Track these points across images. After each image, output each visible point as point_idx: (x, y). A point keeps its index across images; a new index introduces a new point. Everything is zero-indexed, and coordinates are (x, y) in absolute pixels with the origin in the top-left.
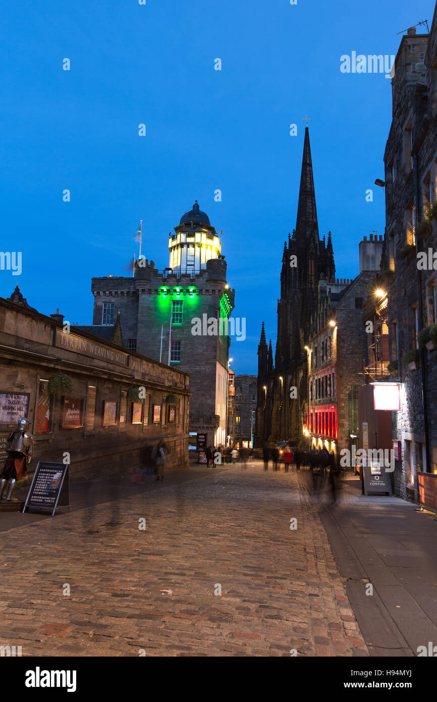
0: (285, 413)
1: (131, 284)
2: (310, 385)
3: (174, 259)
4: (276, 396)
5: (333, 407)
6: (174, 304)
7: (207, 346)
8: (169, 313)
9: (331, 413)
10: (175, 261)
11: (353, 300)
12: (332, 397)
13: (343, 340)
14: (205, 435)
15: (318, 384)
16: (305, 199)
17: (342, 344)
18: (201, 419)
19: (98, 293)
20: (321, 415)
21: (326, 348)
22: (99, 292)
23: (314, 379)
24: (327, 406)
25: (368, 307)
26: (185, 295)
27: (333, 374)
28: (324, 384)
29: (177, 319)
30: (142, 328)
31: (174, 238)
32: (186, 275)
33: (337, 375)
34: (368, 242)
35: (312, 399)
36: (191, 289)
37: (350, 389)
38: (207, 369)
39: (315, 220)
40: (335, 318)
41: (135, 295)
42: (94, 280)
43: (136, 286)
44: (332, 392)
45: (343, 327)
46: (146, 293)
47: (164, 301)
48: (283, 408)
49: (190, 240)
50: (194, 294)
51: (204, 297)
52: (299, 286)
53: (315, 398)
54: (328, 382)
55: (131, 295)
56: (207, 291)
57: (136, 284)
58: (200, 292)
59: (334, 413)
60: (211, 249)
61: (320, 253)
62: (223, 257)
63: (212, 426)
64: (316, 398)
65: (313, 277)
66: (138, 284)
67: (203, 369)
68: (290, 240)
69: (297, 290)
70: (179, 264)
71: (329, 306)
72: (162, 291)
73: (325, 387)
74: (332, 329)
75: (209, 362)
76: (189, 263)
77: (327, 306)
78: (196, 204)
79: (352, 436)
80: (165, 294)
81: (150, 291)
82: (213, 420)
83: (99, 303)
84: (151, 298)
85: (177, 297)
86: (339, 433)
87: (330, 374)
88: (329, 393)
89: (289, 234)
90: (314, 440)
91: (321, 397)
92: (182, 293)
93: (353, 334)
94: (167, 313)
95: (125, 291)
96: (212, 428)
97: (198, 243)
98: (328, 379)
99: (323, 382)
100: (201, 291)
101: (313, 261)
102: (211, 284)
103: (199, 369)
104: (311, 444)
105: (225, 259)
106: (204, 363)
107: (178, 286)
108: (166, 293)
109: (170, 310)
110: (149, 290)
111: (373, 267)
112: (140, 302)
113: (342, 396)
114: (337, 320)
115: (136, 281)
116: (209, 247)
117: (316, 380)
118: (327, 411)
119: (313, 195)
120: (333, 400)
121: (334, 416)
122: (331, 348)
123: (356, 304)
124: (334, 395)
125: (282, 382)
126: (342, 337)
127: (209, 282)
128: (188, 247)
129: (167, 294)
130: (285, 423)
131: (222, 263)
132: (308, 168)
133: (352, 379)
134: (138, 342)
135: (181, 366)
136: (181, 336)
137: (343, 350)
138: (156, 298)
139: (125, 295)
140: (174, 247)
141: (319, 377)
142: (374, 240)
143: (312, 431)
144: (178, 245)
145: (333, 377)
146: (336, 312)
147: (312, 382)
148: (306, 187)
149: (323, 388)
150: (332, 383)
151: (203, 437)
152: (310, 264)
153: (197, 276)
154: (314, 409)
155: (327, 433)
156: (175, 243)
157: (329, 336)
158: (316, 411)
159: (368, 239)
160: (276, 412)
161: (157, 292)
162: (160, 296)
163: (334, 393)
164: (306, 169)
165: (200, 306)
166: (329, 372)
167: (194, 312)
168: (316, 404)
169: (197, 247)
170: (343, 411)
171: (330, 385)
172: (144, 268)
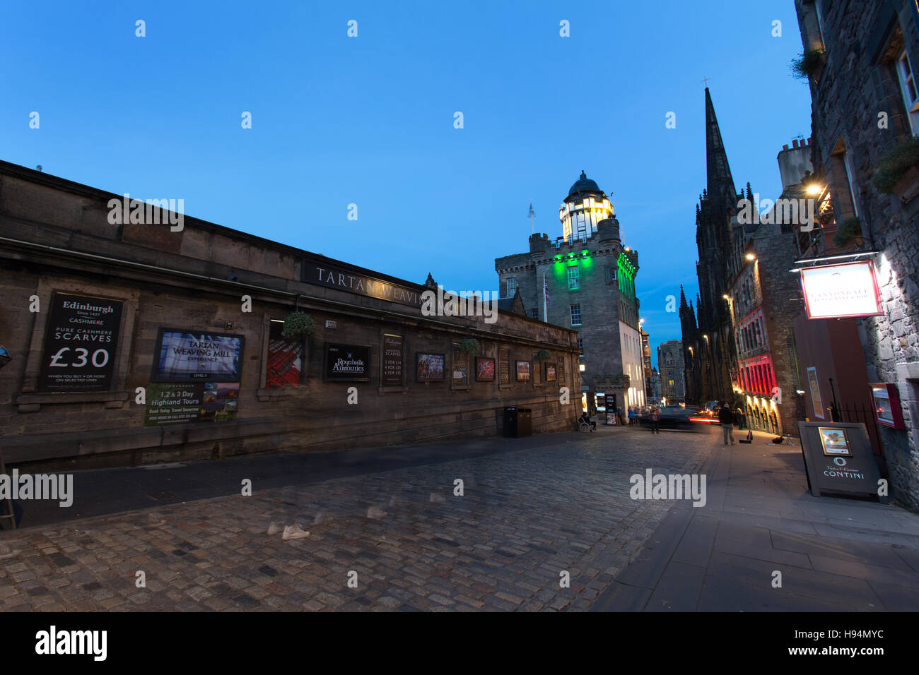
1: (528, 259)
2: (736, 337)
3: (566, 228)
4: (703, 356)
5: (766, 358)
6: (569, 269)
7: (607, 306)
9: (764, 365)
10: (567, 231)
12: (763, 346)
13: (769, 275)
14: (614, 396)
15: (744, 333)
16: (714, 158)
17: (768, 280)
18: (608, 380)
19: (501, 271)
20: (754, 370)
21: (748, 291)
23: (739, 330)
24: (759, 357)
26: (578, 259)
27: (761, 317)
28: (752, 333)
29: (574, 284)
31: (564, 209)
32: (579, 241)
33: (766, 317)
34: (791, 151)
35: (740, 353)
36: (585, 253)
37: (789, 334)
38: (609, 329)
40: (754, 249)
41: (533, 267)
42: (497, 260)
43: (533, 260)
44: (763, 340)
45: (767, 259)
46: (542, 264)
47: (559, 267)
49: (579, 207)
50: (589, 258)
51: (598, 259)
52: (718, 244)
53: (743, 351)
54: (756, 329)
55: (529, 268)
56: (601, 252)
57: (533, 258)
58: (593, 254)
59: (768, 364)
60: (602, 212)
62: (614, 216)
63: (622, 386)
64: (745, 351)
67: (606, 329)
68: (702, 201)
69: (716, 248)
70: (571, 232)
72: (557, 259)
73: (753, 336)
74: (752, 264)
75: (611, 322)
76: (579, 229)
77: (742, 241)
78: (583, 174)
79: (799, 392)
82: (622, 380)
83: (504, 280)
84: (548, 268)
85: (572, 263)
87: (757, 320)
88: (758, 342)
89: (700, 196)
90: (749, 399)
91: (750, 348)
92: (576, 259)
93: (784, 265)
94: (564, 280)
95: (524, 265)
96: (621, 388)
97: (586, 209)
98: (755, 325)
99: (750, 331)
100: (594, 253)
102: (604, 245)
103: (601, 329)
104: (746, 403)
106: (605, 324)
107: (571, 252)
108: (561, 261)
109: (567, 275)
110: (544, 261)
112: (538, 273)
113: (777, 342)
114: (756, 252)
115: (532, 255)
116: (599, 211)
117: (742, 330)
118: (759, 363)
119: (722, 151)
120: (765, 349)
121: (769, 369)
122: (753, 288)
124: (765, 343)
125: (707, 340)
126: (767, 270)
127: (601, 243)
128: (578, 214)
131: (613, 222)
132: (714, 127)
133: (789, 320)
135: (583, 329)
136: (580, 300)
137: (771, 286)
138: (552, 267)
139: (525, 269)
140: (565, 217)
141: (745, 326)
142: (799, 145)
143: (745, 389)
144: (568, 215)
145: (761, 321)
146: (754, 244)
147: (737, 333)
148: (713, 145)
149: (751, 338)
150: (761, 329)
151: (612, 397)
153: (588, 239)
155: (763, 390)
156: (565, 214)
157: (750, 274)
158: (747, 366)
159: (791, 146)
160: (705, 372)
161: (552, 261)
162: (556, 265)
163: (765, 341)
164: (711, 129)
165: (595, 268)
166: (756, 317)
167: (590, 274)
168: (746, 358)
169: (586, 212)
170: (781, 361)
171: (759, 333)
172: (538, 241)
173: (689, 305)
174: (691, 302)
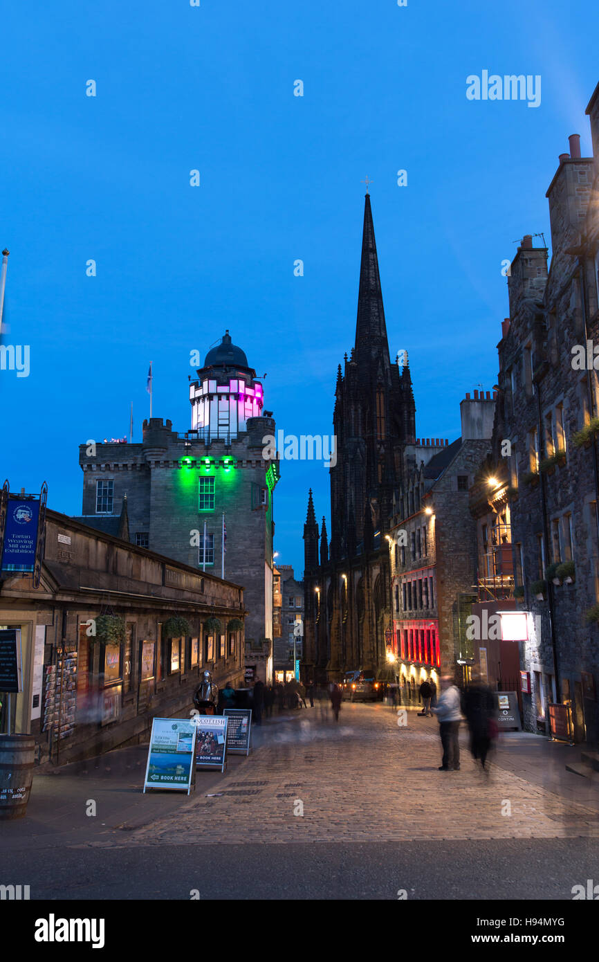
0: (351, 628)
1: (138, 454)
2: (394, 589)
3: (198, 416)
4: (336, 603)
5: (433, 624)
6: (202, 481)
7: (251, 540)
8: (195, 495)
9: (428, 631)
10: (200, 418)
11: (454, 479)
12: (429, 610)
13: (443, 534)
14: (254, 668)
15: (407, 589)
16: (367, 302)
17: (442, 539)
19: (90, 467)
20: (414, 634)
21: (419, 543)
22: (91, 465)
23: (400, 582)
24: (423, 621)
25: (477, 493)
26: (217, 468)
27: (431, 578)
28: (418, 591)
29: (207, 503)
30: (157, 516)
31: (198, 386)
32: (218, 441)
33: (437, 579)
34: (472, 401)
35: (398, 611)
36: (227, 459)
37: (455, 599)
38: (251, 572)
39: (383, 334)
40: (432, 503)
41: (146, 469)
42: (83, 447)
43: (146, 456)
44: (430, 602)
45: (444, 516)
46: (161, 466)
47: (187, 477)
48: (349, 622)
49: (223, 389)
50: (231, 467)
51: (245, 471)
52: (363, 434)
53: (403, 609)
54: (424, 589)
55: (138, 469)
56: (249, 462)
57: (146, 454)
58: (238, 464)
59: (434, 631)
60: (252, 403)
61: (392, 383)
62: (269, 415)
63: (263, 654)
64: (405, 609)
65: (383, 421)
66: (149, 453)
67: (247, 573)
68: (346, 363)
69: (360, 439)
70: (207, 424)
71: (422, 484)
72: (185, 463)
73: (418, 595)
74: (428, 518)
75: (255, 563)
76: (221, 422)
77: (418, 484)
78: (227, 335)
79: (459, 662)
80: (189, 468)
81: (166, 464)
82: (264, 646)
83: (91, 482)
84: (169, 473)
85: (207, 471)
86: (441, 659)
87: (426, 579)
88: (425, 603)
89: (346, 355)
90: (403, 668)
91: (413, 608)
92: (213, 466)
93: (457, 525)
94: (192, 495)
95: (130, 463)
96: (262, 657)
97: (233, 394)
98: (423, 584)
99: (415, 588)
100: (240, 462)
101: (382, 396)
102: (256, 453)
103: (240, 573)
104: (399, 674)
105: (273, 417)
106: (247, 565)
107: (207, 456)
108: (190, 466)
109: (196, 491)
110: (165, 462)
111: (479, 434)
112: (153, 479)
113: (444, 608)
114: (434, 506)
115: (147, 450)
116: (249, 399)
117: (405, 584)
118: (422, 627)
120: (431, 613)
121: (434, 636)
123: (459, 484)
124: (433, 607)
125: (346, 581)
126: (442, 529)
127: (251, 450)
128: (220, 399)
129: (192, 468)
130: (352, 642)
131: (270, 423)
132: (371, 256)
133: (457, 585)
134: (151, 537)
135: (215, 570)
136: (214, 527)
137: (444, 547)
138: (175, 473)
139: (130, 469)
140: (199, 398)
141: (409, 580)
142: (479, 398)
143: (399, 655)
144: (204, 396)
145: (432, 582)
146: (434, 496)
147: (397, 586)
148: (369, 284)
149: (415, 596)
150: (429, 590)
151: (251, 670)
152: (378, 401)
153: (234, 441)
154: (402, 623)
155: (423, 659)
156: (199, 393)
157: (423, 525)
158: (405, 628)
159: (472, 397)
160: (336, 626)
161: (177, 464)
162: (182, 470)
163: (433, 605)
164: (368, 258)
165: (240, 483)
166: (425, 575)
167: (232, 492)
168: (405, 618)
169: (233, 401)
170: (446, 628)
171: (427, 593)
172: (158, 431)
173: (319, 522)
174: (324, 520)
